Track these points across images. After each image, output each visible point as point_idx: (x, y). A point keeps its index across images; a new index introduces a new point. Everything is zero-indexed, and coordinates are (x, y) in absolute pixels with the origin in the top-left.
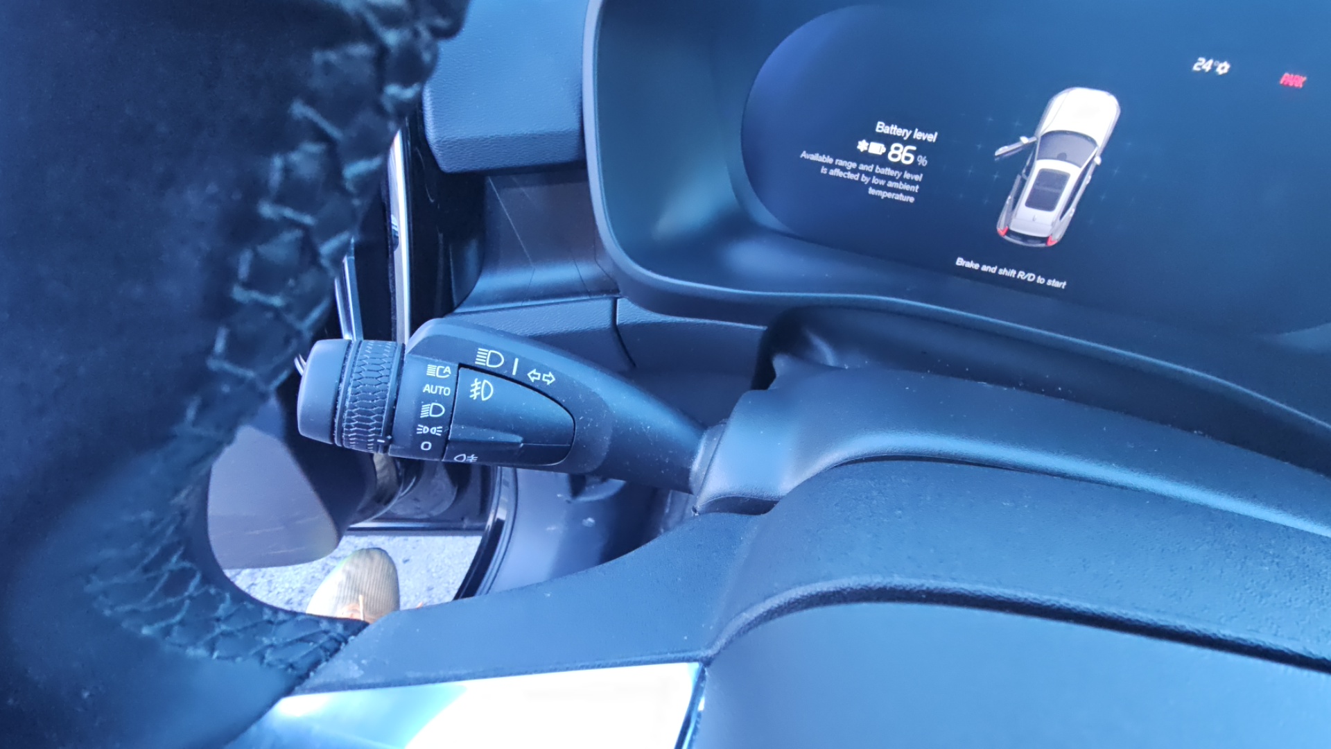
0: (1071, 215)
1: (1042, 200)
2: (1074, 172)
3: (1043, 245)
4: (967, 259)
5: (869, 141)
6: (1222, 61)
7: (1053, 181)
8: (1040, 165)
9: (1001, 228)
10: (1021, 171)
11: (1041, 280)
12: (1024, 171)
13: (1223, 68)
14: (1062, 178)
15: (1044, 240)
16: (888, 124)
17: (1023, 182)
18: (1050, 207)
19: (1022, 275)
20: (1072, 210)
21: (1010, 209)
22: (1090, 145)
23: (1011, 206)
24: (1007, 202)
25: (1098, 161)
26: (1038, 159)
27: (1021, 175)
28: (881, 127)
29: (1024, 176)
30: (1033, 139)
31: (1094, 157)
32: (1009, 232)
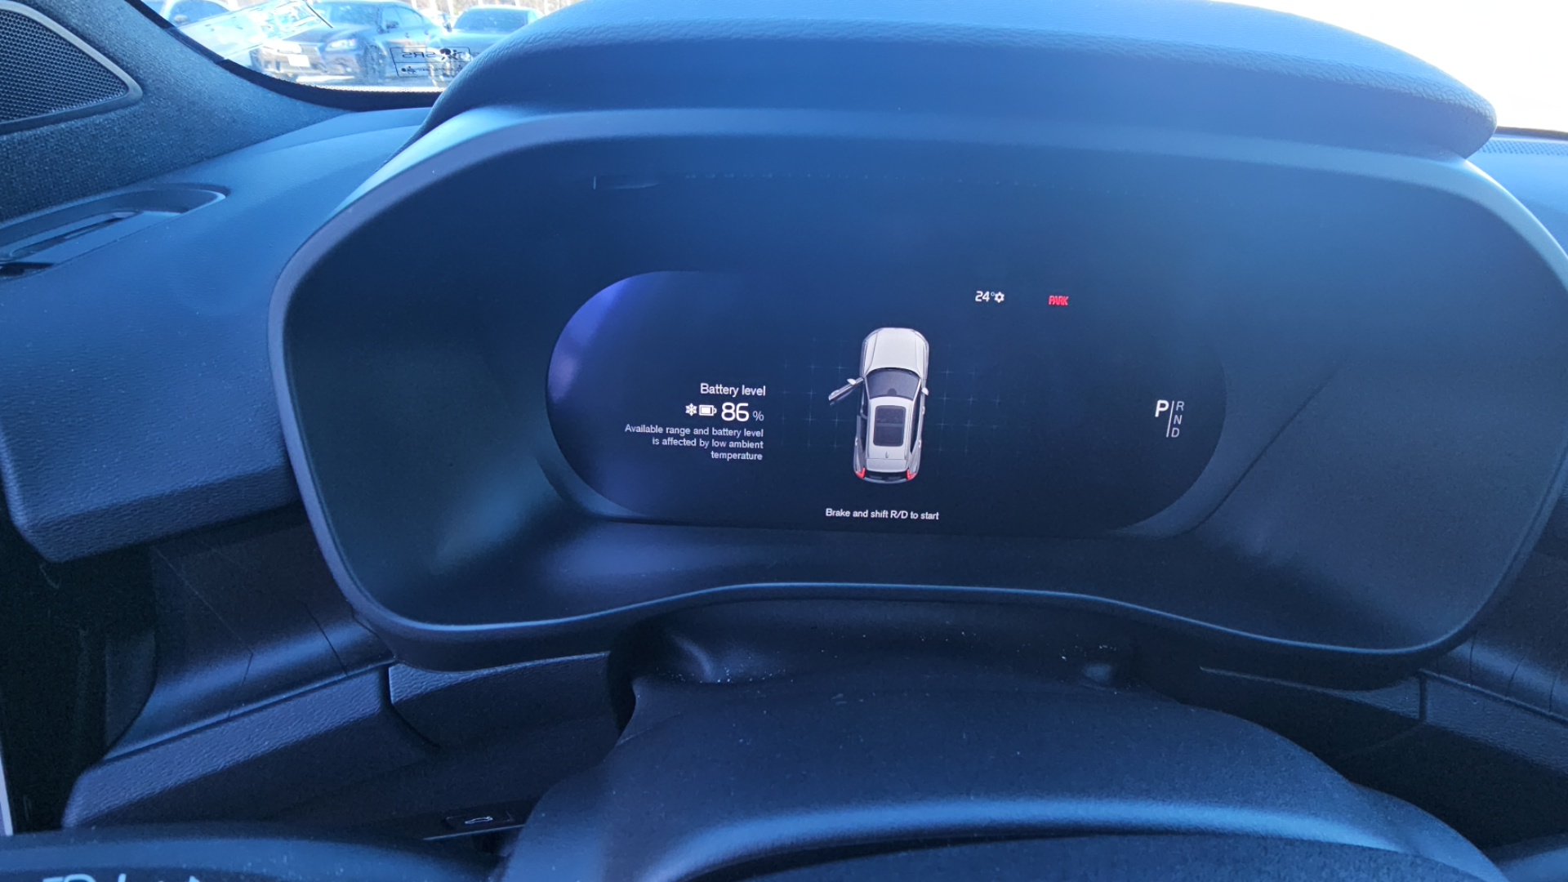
0: (920, 446)
1: (889, 435)
2: (908, 405)
3: (904, 480)
4: (836, 508)
5: (697, 404)
6: (997, 292)
7: (890, 416)
8: (875, 403)
9: (859, 471)
10: (859, 411)
11: (914, 516)
12: (862, 411)
13: (1000, 297)
14: (900, 412)
15: (904, 474)
16: (712, 384)
17: (865, 423)
18: (898, 442)
19: (894, 514)
20: (919, 441)
21: (862, 451)
22: (915, 379)
23: (861, 447)
24: (856, 444)
25: (925, 391)
26: (871, 398)
27: (859, 414)
28: (705, 388)
29: (864, 416)
30: (860, 380)
31: (921, 389)
32: (868, 473)
